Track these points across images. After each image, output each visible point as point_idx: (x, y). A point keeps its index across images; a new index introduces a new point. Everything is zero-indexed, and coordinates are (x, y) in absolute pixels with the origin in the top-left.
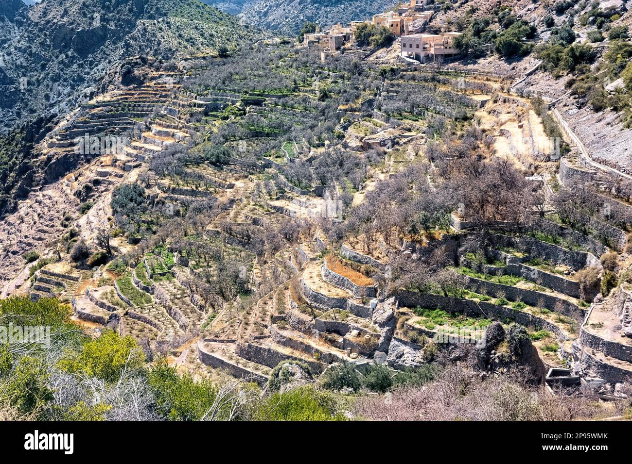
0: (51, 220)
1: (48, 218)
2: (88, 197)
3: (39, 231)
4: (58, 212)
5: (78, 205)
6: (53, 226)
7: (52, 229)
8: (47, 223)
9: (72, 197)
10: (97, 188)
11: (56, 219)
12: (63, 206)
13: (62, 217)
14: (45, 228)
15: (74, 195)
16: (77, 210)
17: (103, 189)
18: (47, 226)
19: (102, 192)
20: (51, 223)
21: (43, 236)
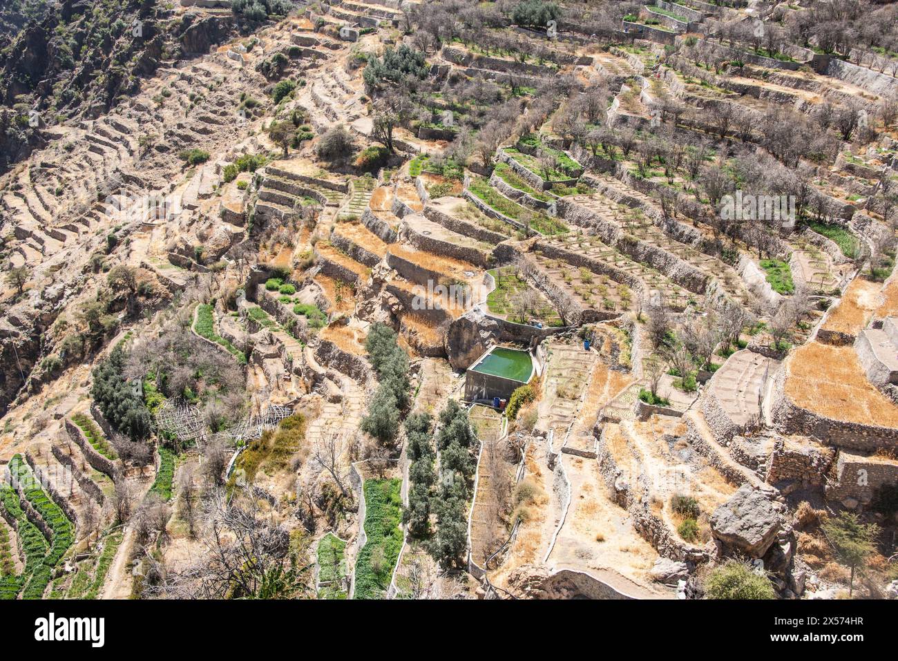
0: (221, 104)
1: (215, 101)
2: (282, 73)
3: (202, 119)
4: (231, 93)
5: (265, 85)
6: (224, 114)
7: (224, 118)
8: (214, 108)
9: (253, 73)
10: (297, 63)
11: (230, 104)
12: (239, 85)
13: (238, 101)
14: (212, 116)
15: (257, 70)
16: (265, 93)
17: (308, 64)
18: (215, 112)
19: (306, 68)
20: (222, 109)
21: (209, 127)
